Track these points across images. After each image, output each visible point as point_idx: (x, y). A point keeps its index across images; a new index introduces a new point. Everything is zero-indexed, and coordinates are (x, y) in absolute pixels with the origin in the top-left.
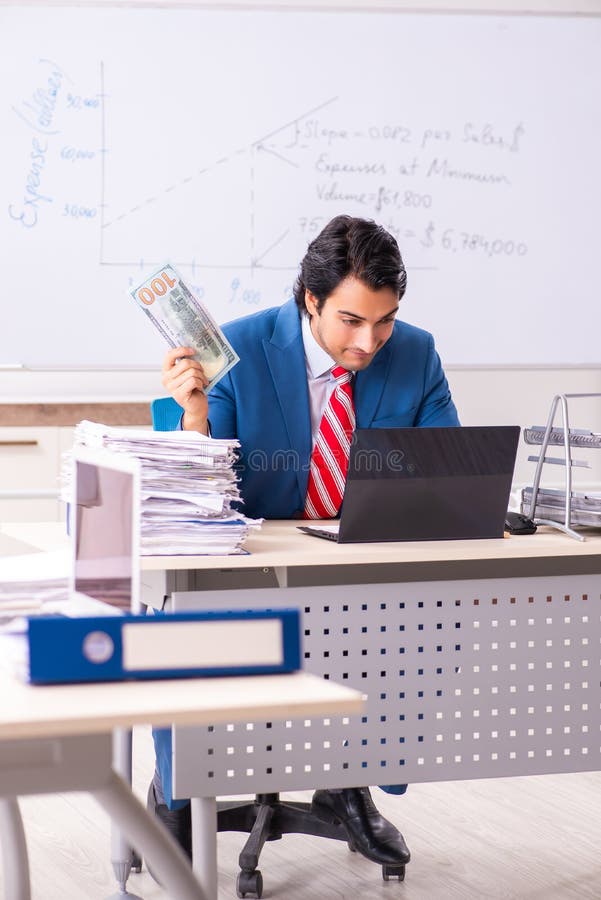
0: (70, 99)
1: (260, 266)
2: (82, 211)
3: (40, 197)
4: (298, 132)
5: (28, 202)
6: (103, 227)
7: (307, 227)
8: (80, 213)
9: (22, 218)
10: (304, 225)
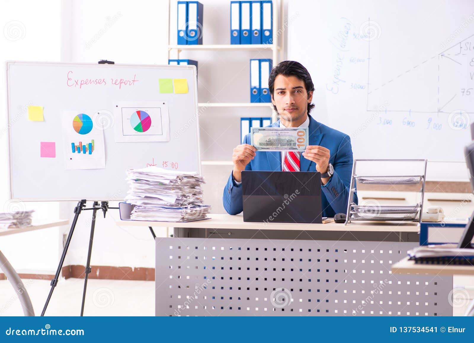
0: (354, 35)
1: (441, 112)
2: (359, 87)
3: (340, 80)
4: (461, 48)
5: (335, 83)
6: (368, 94)
7: (465, 93)
8: (359, 88)
9: (332, 90)
10: (464, 92)
